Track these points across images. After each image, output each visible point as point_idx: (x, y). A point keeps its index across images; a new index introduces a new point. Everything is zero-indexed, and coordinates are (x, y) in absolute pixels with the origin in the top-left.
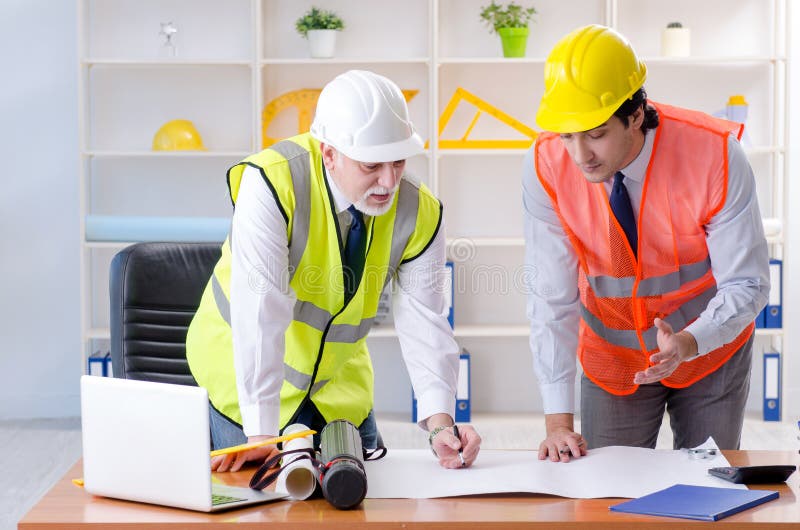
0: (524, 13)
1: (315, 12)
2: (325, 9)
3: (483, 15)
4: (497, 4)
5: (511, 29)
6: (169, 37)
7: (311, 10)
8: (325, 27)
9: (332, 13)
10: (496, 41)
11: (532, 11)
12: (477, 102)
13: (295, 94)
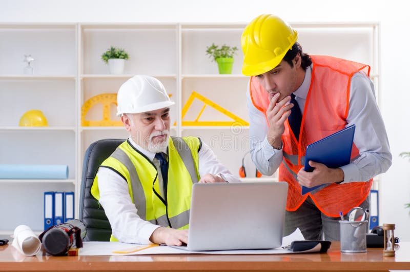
1: (113, 49)
2: (118, 48)
3: (208, 51)
4: (216, 45)
5: (224, 59)
6: (29, 63)
7: (110, 48)
8: (118, 57)
9: (122, 50)
10: (215, 65)
11: (235, 49)
12: (204, 100)
13: (102, 96)
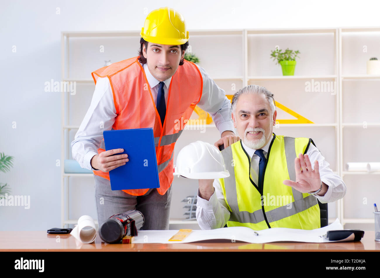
0: (293, 53)
3: (272, 55)
4: (279, 49)
5: (287, 62)
9: (193, 55)
10: (279, 67)
